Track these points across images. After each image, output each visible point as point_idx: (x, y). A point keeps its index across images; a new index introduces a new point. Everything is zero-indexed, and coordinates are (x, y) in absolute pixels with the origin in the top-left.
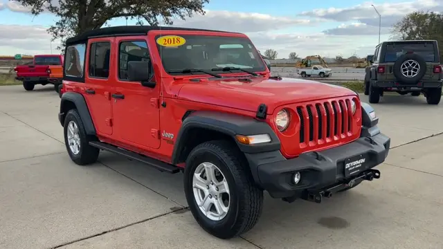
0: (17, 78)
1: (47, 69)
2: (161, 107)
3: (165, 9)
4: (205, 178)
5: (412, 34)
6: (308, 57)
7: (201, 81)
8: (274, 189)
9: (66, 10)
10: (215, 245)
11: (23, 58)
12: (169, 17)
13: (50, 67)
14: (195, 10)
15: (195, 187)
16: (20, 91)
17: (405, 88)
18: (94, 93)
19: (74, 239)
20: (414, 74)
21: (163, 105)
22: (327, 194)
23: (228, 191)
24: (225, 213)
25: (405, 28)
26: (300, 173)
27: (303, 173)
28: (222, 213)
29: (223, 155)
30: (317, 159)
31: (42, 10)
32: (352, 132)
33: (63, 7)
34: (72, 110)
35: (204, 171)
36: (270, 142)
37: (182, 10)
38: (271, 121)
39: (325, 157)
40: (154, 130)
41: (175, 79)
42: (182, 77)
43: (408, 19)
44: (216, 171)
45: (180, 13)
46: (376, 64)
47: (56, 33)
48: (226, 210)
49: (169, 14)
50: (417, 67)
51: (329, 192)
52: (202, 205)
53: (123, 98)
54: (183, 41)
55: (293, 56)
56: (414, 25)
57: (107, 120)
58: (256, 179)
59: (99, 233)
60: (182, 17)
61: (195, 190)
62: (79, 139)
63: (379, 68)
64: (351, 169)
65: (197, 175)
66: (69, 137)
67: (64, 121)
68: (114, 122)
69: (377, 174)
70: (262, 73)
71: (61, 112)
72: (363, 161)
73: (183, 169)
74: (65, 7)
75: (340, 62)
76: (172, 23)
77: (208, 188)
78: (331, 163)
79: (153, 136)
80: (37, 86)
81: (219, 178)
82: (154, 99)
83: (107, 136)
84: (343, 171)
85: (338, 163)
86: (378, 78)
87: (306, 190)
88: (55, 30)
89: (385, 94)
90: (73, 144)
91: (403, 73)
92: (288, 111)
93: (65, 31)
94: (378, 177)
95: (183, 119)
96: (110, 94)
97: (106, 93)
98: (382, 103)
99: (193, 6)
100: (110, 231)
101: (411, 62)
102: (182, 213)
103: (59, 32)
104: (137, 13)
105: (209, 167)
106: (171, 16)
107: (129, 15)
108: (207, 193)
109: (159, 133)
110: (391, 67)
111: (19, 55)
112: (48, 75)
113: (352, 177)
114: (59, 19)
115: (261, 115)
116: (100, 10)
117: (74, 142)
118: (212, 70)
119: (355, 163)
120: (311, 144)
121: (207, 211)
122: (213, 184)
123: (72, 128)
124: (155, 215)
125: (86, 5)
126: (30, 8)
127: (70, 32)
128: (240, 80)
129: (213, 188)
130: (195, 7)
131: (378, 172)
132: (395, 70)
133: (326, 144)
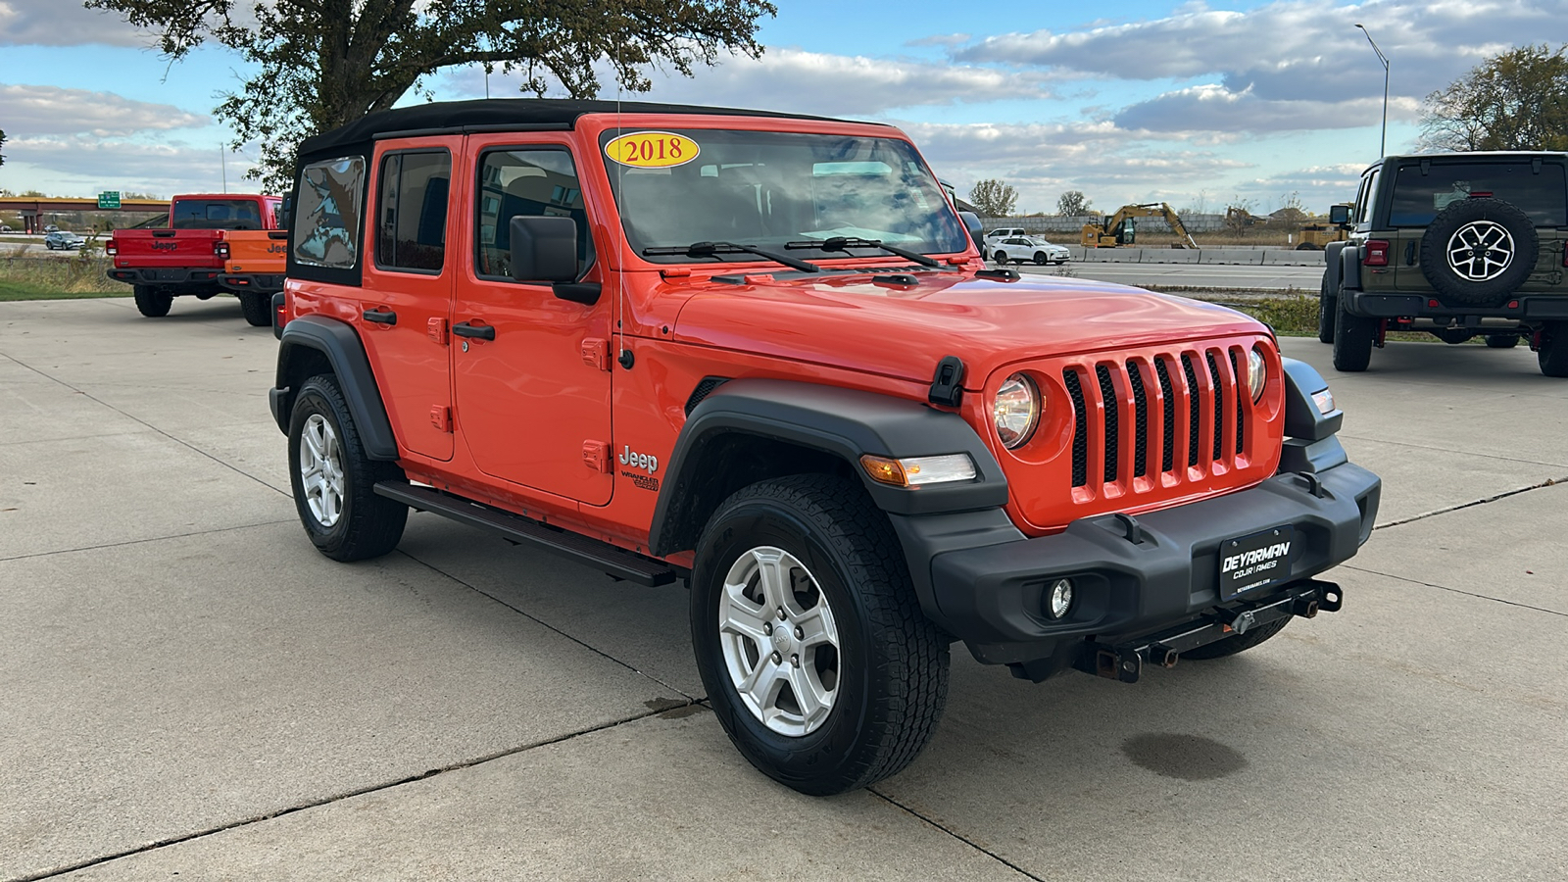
0: (114, 275)
1: (217, 243)
2: (618, 366)
3: (623, 38)
4: (761, 600)
5: (1503, 129)
6: (1125, 210)
7: (748, 282)
8: (987, 635)
9: (281, 40)
10: (790, 815)
11: (126, 207)
12: (636, 66)
13: (228, 235)
14: (729, 41)
15: (728, 630)
16: (126, 320)
17: (1461, 319)
18: (392, 321)
19: (336, 791)
20: (1492, 269)
21: (623, 362)
22: (1157, 656)
23: (834, 639)
24: (823, 708)
25: (1476, 108)
26: (1071, 581)
27: (1080, 581)
28: (815, 709)
29: (818, 522)
30: (1129, 538)
31: (198, 40)
32: (1249, 457)
33: (271, 27)
34: (318, 378)
35: (757, 576)
36: (974, 481)
37: (682, 41)
38: (979, 412)
39: (1157, 535)
40: (595, 445)
41: (663, 275)
42: (684, 268)
43: (1490, 75)
44: (794, 576)
45: (675, 50)
46: (1361, 233)
47: (245, 121)
48: (827, 699)
49: (635, 56)
50: (1505, 244)
51: (1164, 649)
52: (751, 687)
53: (490, 336)
54: (690, 149)
55: (1072, 204)
56: (1510, 99)
57: (438, 409)
58: (925, 597)
59: (415, 774)
60: (681, 65)
61: (726, 639)
62: (340, 475)
63: (1370, 247)
64: (1241, 574)
65: (733, 591)
66: (305, 470)
67: (289, 413)
68: (461, 418)
69: (1332, 597)
70: (956, 257)
71: (280, 386)
72: (1283, 549)
73: (686, 574)
74: (278, 29)
75: (1240, 226)
76: (646, 87)
77: (770, 633)
78: (1172, 553)
79: (590, 465)
80: (181, 303)
81: (805, 599)
82: (594, 343)
83: (436, 464)
84: (1215, 580)
85: (1197, 553)
86: (1367, 282)
87: (1091, 637)
88: (242, 111)
89: (1393, 339)
90: (319, 493)
91: (1455, 266)
92: (1035, 381)
93: (278, 112)
94: (1334, 607)
95: (689, 409)
96: (446, 323)
97: (435, 322)
98: (1379, 372)
99: (719, 27)
100: (449, 769)
101: (1482, 229)
102: (684, 715)
103: (258, 118)
104: (526, 50)
105: (771, 562)
106: (642, 60)
107: (497, 56)
108: (765, 646)
109: (610, 454)
110: (1412, 244)
111: (115, 196)
112: (221, 263)
113: (1247, 603)
114: (256, 70)
115: (944, 391)
116: (393, 37)
117: (323, 484)
118: (787, 247)
119: (1256, 556)
120: (1111, 491)
121: (767, 706)
122: (784, 619)
123: (318, 436)
124: (594, 724)
125: (349, 23)
126: (156, 31)
127: (292, 117)
128: (878, 281)
129: (786, 629)
130: (727, 28)
131: (1335, 588)
132: (1428, 254)
133: (1160, 493)
